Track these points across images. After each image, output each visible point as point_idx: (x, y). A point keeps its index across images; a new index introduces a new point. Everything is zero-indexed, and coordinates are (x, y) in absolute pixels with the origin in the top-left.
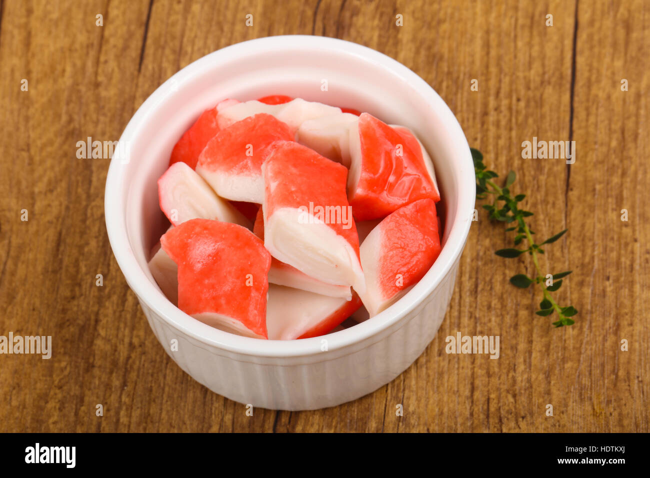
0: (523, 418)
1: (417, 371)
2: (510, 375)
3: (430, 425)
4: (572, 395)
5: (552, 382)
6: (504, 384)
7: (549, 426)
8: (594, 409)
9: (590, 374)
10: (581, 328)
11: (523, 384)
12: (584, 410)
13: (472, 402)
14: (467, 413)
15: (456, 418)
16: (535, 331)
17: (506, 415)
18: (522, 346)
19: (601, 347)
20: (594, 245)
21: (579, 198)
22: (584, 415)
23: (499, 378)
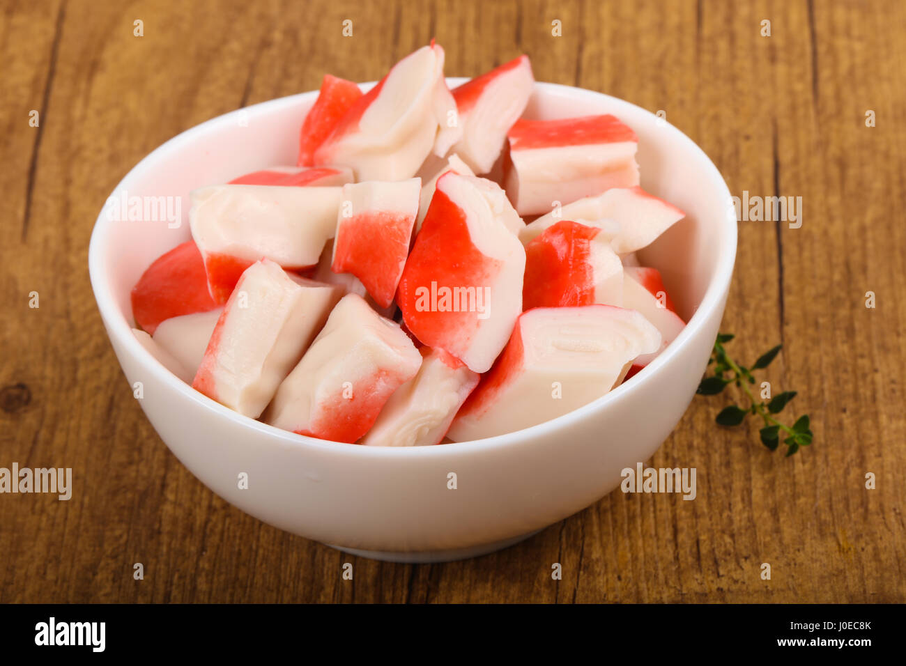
0: (746, 558)
1: (599, 518)
2: (725, 515)
3: (621, 571)
4: (809, 531)
5: (782, 520)
6: (717, 524)
7: (782, 565)
8: (839, 545)
9: (831, 508)
10: (814, 463)
11: (743, 523)
12: (827, 546)
13: (676, 545)
14: (671, 557)
15: (656, 563)
16: (754, 467)
17: (723, 557)
18: (738, 484)
19: (842, 481)
20: (822, 380)
21: (798, 332)
22: (827, 552)
23: (711, 519)
